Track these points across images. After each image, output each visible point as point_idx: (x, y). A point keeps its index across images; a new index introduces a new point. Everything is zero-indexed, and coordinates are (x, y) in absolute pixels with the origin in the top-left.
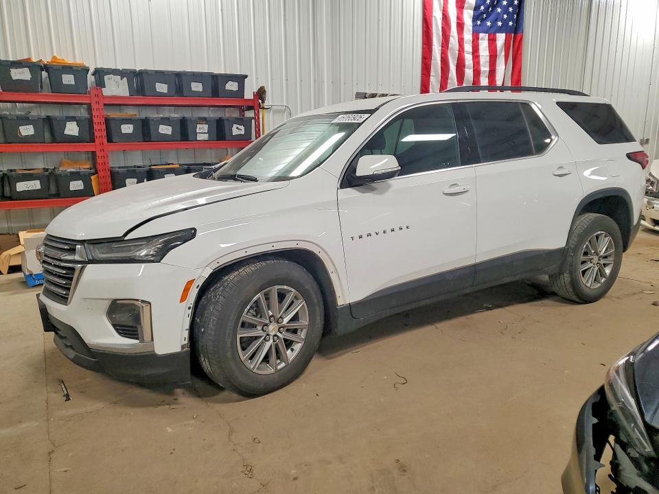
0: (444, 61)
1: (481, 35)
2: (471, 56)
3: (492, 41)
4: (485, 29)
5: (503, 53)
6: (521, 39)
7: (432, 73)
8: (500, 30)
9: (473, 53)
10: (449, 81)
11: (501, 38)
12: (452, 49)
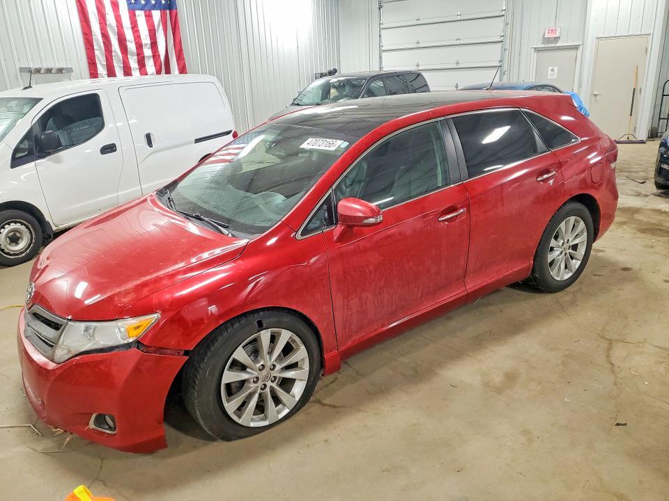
0: (105, 36)
1: (138, 12)
2: (131, 30)
3: (149, 17)
4: (140, 6)
5: (161, 27)
6: (176, 14)
7: (96, 47)
8: (154, 7)
9: (133, 28)
10: (113, 54)
11: (156, 15)
12: (110, 26)
